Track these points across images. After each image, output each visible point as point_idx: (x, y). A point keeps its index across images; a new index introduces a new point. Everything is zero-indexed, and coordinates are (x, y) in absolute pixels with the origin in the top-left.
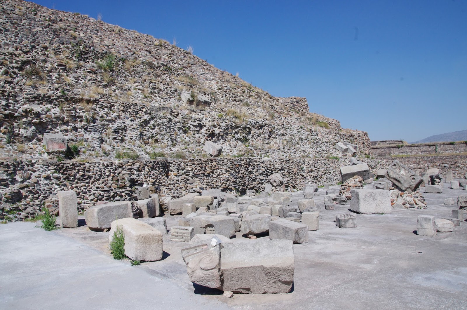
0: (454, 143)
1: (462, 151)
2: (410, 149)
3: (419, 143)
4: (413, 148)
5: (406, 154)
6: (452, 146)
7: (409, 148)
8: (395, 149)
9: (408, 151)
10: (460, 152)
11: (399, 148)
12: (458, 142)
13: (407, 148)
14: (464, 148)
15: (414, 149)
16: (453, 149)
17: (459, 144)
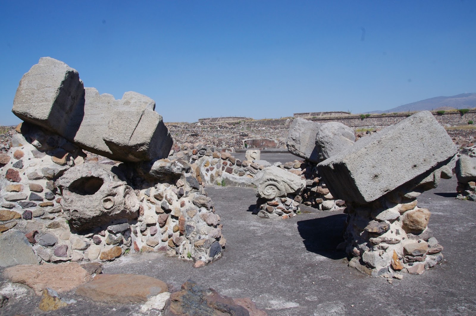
0: (444, 112)
1: (456, 125)
2: (380, 121)
3: (393, 113)
4: (384, 119)
5: (374, 127)
6: (441, 117)
7: (377, 119)
8: (357, 120)
9: (376, 123)
10: (452, 125)
11: (362, 119)
12: (449, 111)
13: (374, 119)
14: (457, 120)
15: (385, 121)
16: (441, 120)
17: (450, 114)
